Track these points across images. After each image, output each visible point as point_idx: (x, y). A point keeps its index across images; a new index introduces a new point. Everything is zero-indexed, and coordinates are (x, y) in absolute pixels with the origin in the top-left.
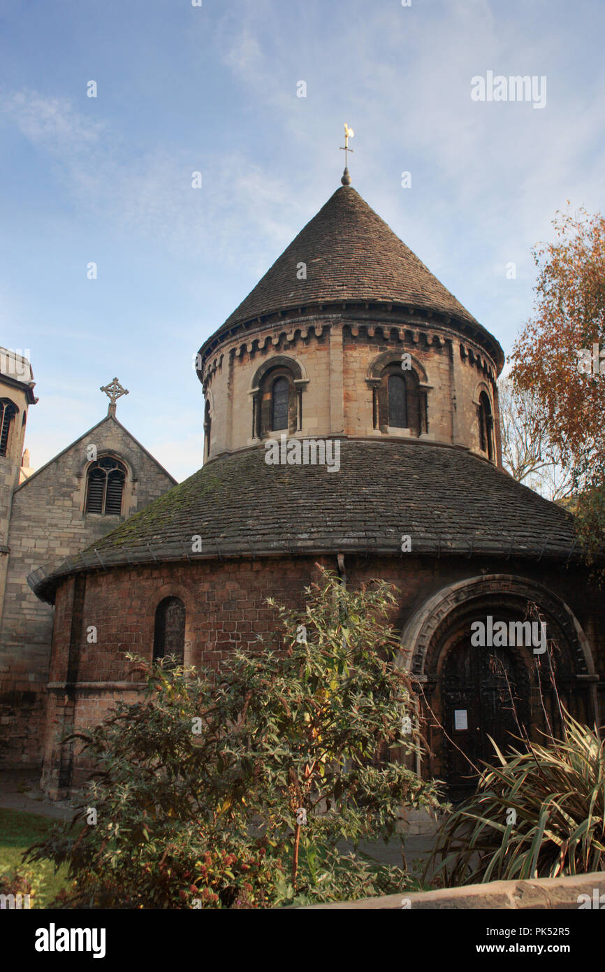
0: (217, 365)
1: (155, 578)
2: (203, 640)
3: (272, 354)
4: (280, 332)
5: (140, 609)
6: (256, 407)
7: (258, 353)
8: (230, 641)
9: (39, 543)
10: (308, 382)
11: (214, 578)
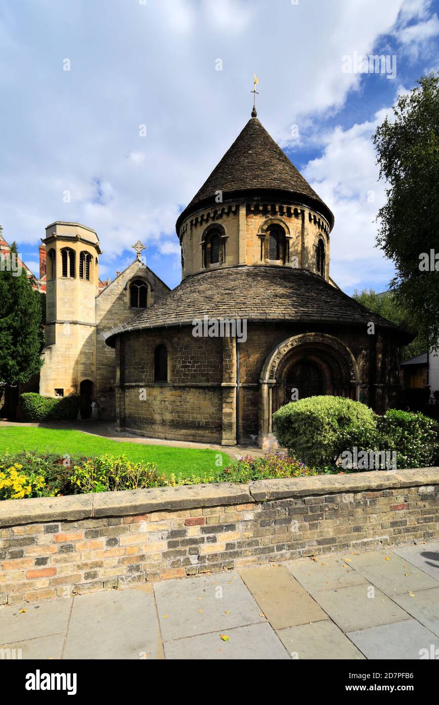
0: (185, 229)
1: (153, 336)
2: (175, 364)
3: (210, 222)
4: (214, 211)
5: (148, 350)
6: (204, 250)
7: (204, 222)
8: (187, 364)
9: (110, 321)
10: (228, 237)
11: (179, 336)
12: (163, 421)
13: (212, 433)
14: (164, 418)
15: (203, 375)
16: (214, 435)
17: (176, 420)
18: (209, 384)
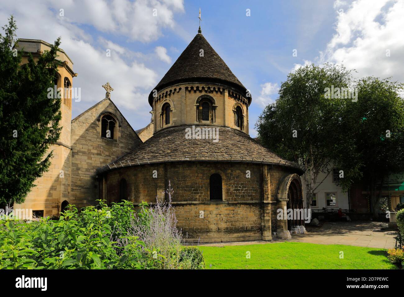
1: (208, 167)
2: (229, 188)
4: (208, 86)
5: (203, 177)
6: (197, 110)
7: (198, 92)
8: (238, 188)
10: (217, 106)
11: (232, 169)
12: (219, 229)
13: (255, 233)
14: (220, 227)
15: (249, 196)
16: (256, 235)
17: (230, 227)
18: (254, 202)
